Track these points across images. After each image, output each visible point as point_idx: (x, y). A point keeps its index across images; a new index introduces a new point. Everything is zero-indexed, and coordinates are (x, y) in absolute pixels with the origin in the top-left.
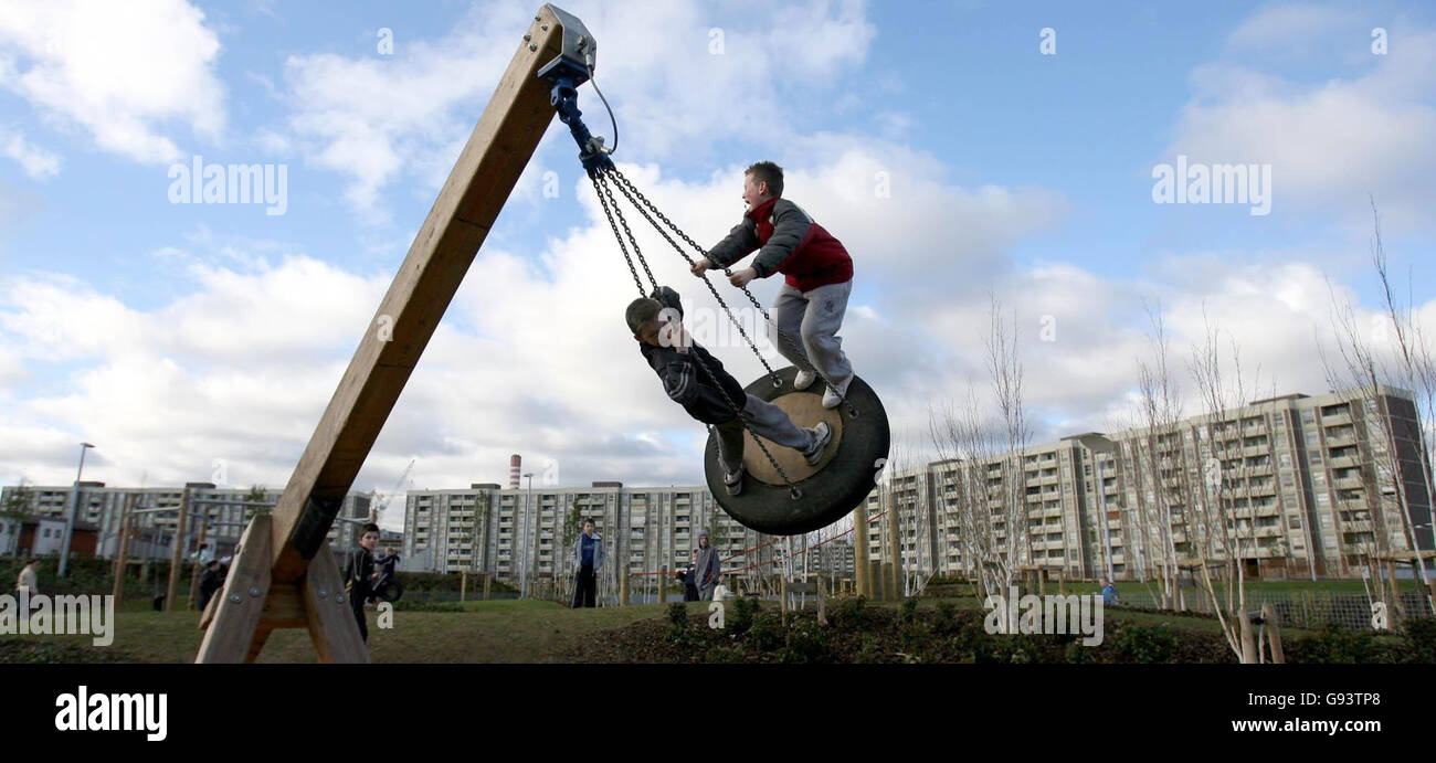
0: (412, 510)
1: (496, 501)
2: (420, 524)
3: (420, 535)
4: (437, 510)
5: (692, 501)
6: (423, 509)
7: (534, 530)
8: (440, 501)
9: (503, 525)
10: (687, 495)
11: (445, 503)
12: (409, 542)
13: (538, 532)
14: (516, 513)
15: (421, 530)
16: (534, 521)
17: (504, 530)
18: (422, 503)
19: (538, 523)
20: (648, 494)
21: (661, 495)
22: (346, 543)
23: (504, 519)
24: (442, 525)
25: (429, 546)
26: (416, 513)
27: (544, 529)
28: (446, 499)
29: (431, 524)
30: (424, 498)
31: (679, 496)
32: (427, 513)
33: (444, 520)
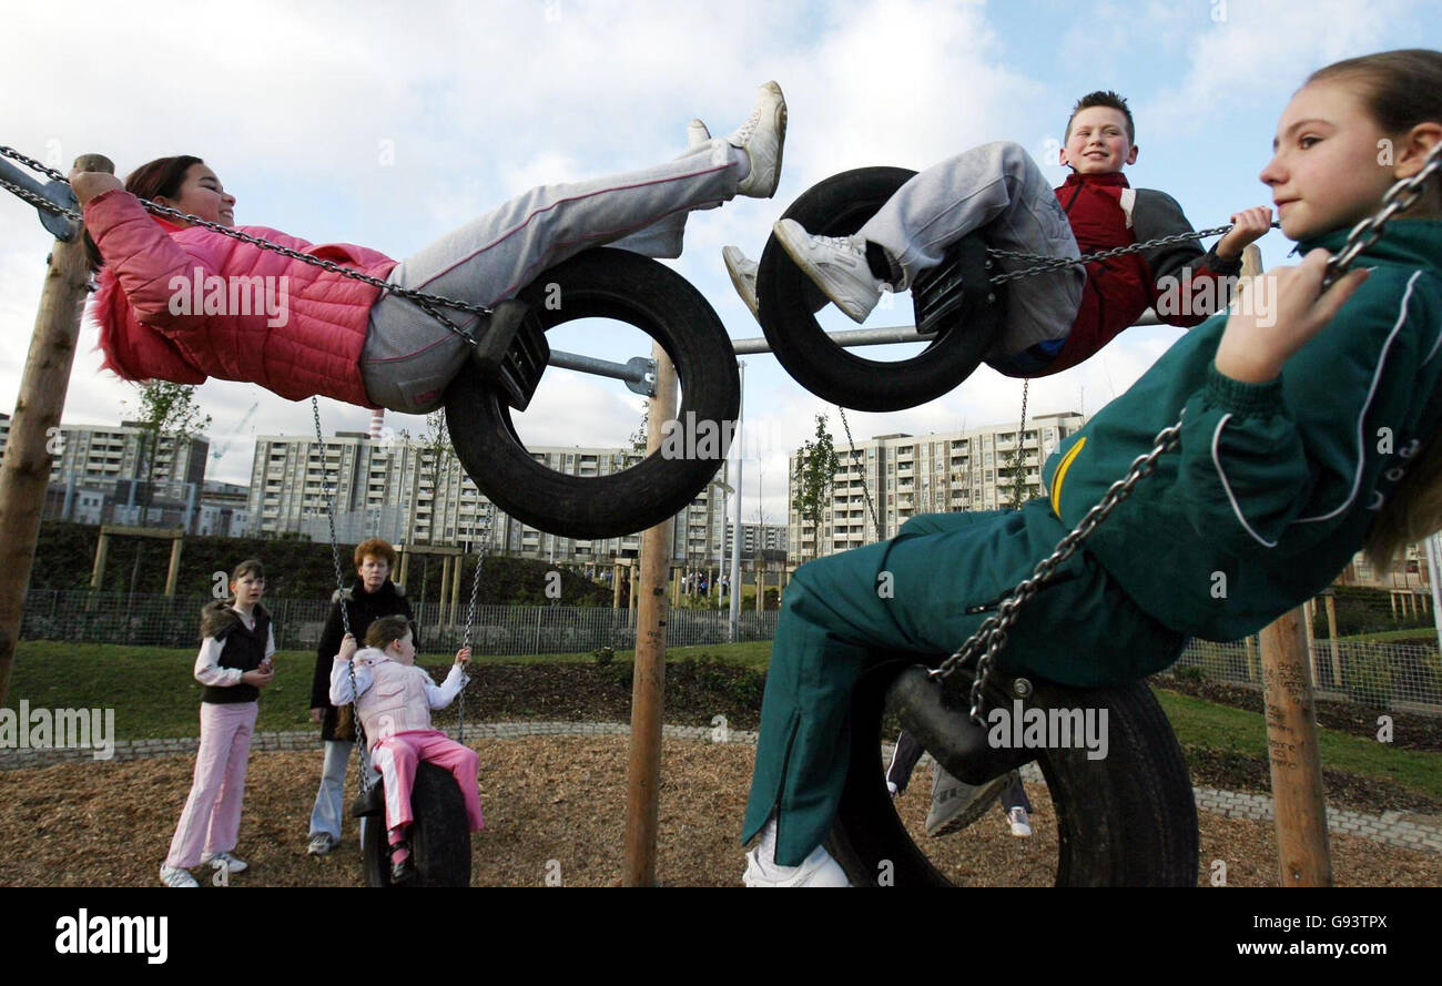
0: (262, 459)
1: (366, 453)
2: (271, 476)
3: (270, 489)
4: (293, 460)
5: (599, 465)
6: (276, 458)
7: (411, 490)
8: (298, 450)
9: (373, 481)
10: (594, 458)
11: (304, 452)
12: (257, 496)
13: (416, 492)
14: (389, 469)
15: (272, 483)
16: (411, 478)
17: (374, 488)
18: (275, 451)
19: (416, 482)
20: (549, 454)
21: (563, 456)
22: (177, 494)
23: (375, 475)
24: (297, 479)
25: (280, 502)
26: (266, 462)
27: (422, 488)
28: (305, 448)
29: (284, 477)
30: (278, 445)
31: (585, 458)
32: (280, 463)
33: (301, 473)
